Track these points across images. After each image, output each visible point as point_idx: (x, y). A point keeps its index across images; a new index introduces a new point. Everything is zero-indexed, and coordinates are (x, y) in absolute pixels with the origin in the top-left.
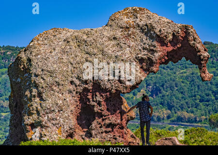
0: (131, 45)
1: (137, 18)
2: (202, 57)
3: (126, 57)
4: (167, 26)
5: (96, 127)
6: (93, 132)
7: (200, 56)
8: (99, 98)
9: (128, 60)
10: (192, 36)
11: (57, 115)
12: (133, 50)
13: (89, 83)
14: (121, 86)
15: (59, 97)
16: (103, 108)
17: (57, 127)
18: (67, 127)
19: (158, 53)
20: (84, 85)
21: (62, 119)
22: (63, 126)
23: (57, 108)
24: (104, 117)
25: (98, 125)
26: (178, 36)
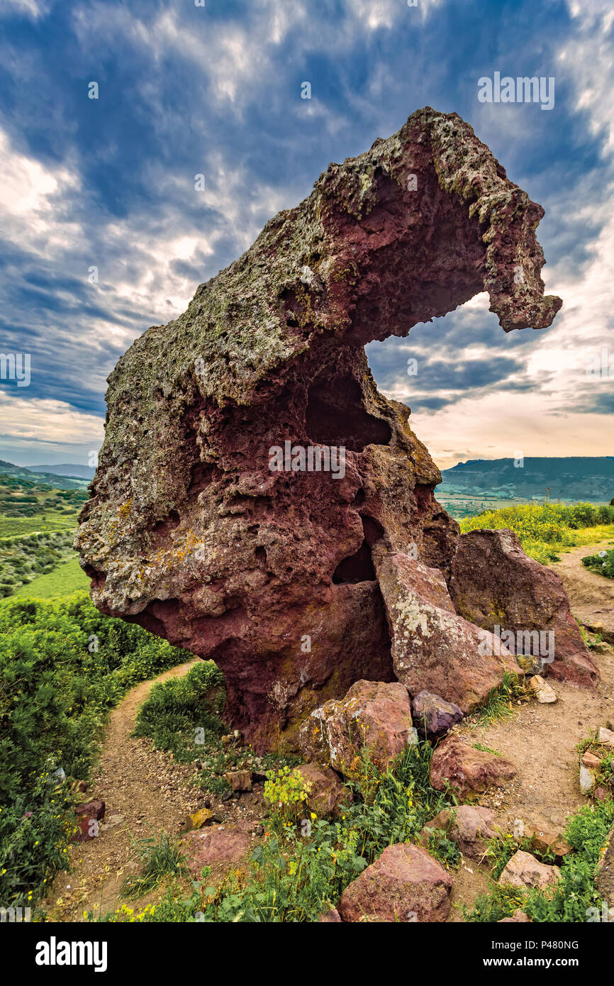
2: (483, 210)
7: (477, 211)
8: (204, 426)
9: (253, 305)
10: (449, 151)
11: (126, 469)
12: (276, 276)
13: (188, 388)
14: (234, 384)
15: (128, 426)
16: (216, 451)
17: (124, 497)
18: (145, 498)
19: (330, 257)
20: (180, 396)
21: (134, 478)
22: (137, 495)
23: (122, 453)
24: (226, 476)
25: (214, 497)
26: (398, 172)
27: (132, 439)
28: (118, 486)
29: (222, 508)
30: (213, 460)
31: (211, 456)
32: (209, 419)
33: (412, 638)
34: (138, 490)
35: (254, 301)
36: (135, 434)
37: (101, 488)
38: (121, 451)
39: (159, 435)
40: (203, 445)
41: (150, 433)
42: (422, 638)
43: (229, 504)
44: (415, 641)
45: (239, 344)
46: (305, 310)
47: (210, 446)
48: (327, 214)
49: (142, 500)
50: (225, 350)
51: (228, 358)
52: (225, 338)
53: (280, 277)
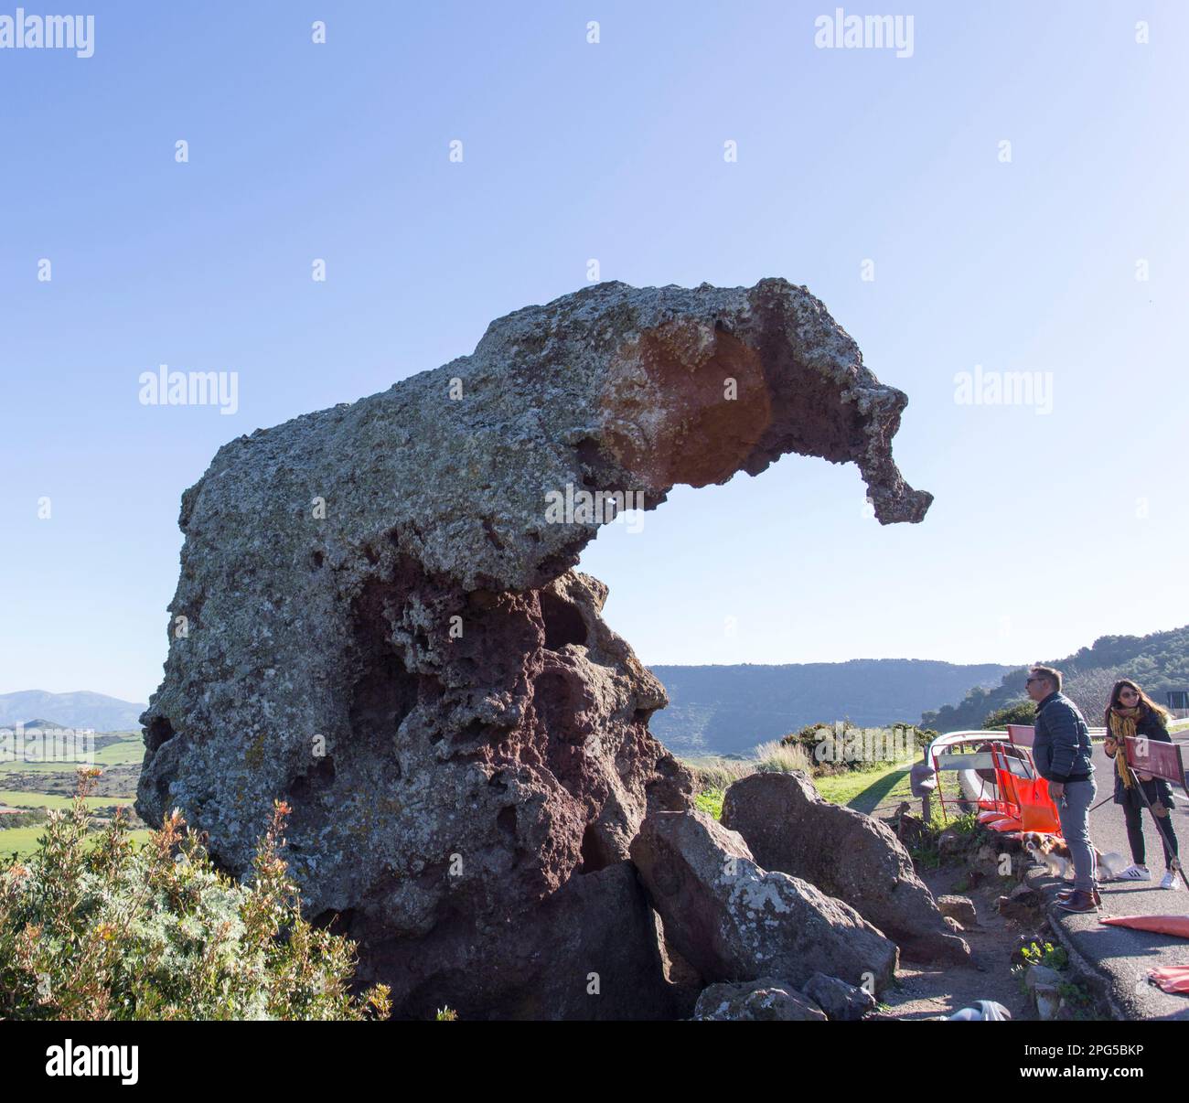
0: (548, 397)
2: (865, 404)
5: (416, 738)
6: (405, 759)
7: (855, 402)
8: (419, 616)
9: (529, 450)
10: (806, 328)
11: (251, 685)
12: (553, 415)
13: (382, 555)
14: (501, 557)
15: (258, 612)
16: (440, 655)
17: (247, 734)
18: (291, 736)
19: (657, 410)
20: (363, 567)
21: (269, 701)
22: (274, 730)
23: (247, 657)
24: (451, 694)
25: (426, 729)
26: (746, 331)
27: (266, 633)
28: (235, 716)
29: (443, 747)
30: (431, 670)
31: (430, 664)
32: (429, 605)
33: (760, 921)
34: (276, 720)
35: (531, 445)
36: (270, 625)
37: (199, 719)
38: (245, 654)
39: (311, 629)
40: (413, 646)
41: (298, 624)
42: (776, 916)
43: (455, 741)
44: (767, 922)
45: (514, 502)
46: (611, 467)
47: (430, 648)
48: (651, 359)
49: (284, 738)
50: (486, 507)
51: (488, 521)
52: (487, 491)
53: (560, 416)
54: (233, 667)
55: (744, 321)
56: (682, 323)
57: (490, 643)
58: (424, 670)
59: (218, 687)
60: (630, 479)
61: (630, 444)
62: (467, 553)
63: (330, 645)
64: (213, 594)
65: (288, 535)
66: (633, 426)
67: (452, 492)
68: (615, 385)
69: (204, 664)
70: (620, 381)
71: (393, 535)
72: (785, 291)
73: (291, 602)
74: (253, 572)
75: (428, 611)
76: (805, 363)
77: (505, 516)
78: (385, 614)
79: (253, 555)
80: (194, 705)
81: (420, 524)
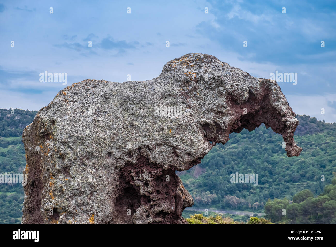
0: (192, 105)
1: (201, 68)
2: (288, 124)
3: (186, 121)
4: (242, 81)
5: (142, 216)
7: (286, 122)
8: (146, 176)
9: (188, 125)
10: (275, 95)
11: (89, 198)
12: (194, 112)
13: (134, 155)
14: (178, 160)
15: (92, 173)
16: (152, 189)
17: (88, 214)
18: (102, 215)
19: (229, 116)
20: (127, 158)
21: (95, 203)
22: (97, 213)
23: (89, 188)
24: (153, 202)
25: (145, 213)
26: (257, 94)
27: (95, 181)
28: (84, 208)
29: (151, 219)
30: (149, 194)
31: (148, 192)
32: (150, 173)
34: (98, 210)
36: (95, 177)
40: (143, 186)
41: (104, 177)
43: (155, 217)
45: (183, 143)
46: (212, 132)
47: (149, 187)
48: (229, 100)
49: (100, 216)
50: (175, 144)
51: (174, 148)
52: (175, 139)
53: (197, 113)
54: (84, 192)
55: (257, 91)
56: (240, 90)
57: (164, 185)
58: (146, 193)
59: (79, 198)
60: (218, 137)
61: (220, 126)
62: (167, 158)
63: (112, 185)
64: (74, 166)
65: (100, 146)
66: (222, 121)
67: (162, 137)
68: (215, 105)
69: (74, 190)
70: (218, 104)
71: (139, 149)
72: (270, 83)
73: (101, 169)
74: (88, 158)
75: (150, 175)
76: (273, 106)
77: (181, 147)
78: (132, 174)
79: (89, 153)
80: (71, 204)
81: (151, 146)
